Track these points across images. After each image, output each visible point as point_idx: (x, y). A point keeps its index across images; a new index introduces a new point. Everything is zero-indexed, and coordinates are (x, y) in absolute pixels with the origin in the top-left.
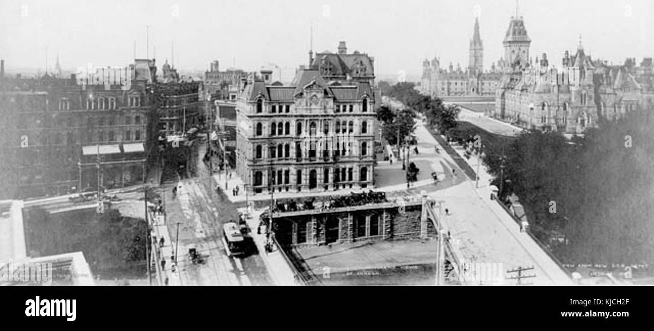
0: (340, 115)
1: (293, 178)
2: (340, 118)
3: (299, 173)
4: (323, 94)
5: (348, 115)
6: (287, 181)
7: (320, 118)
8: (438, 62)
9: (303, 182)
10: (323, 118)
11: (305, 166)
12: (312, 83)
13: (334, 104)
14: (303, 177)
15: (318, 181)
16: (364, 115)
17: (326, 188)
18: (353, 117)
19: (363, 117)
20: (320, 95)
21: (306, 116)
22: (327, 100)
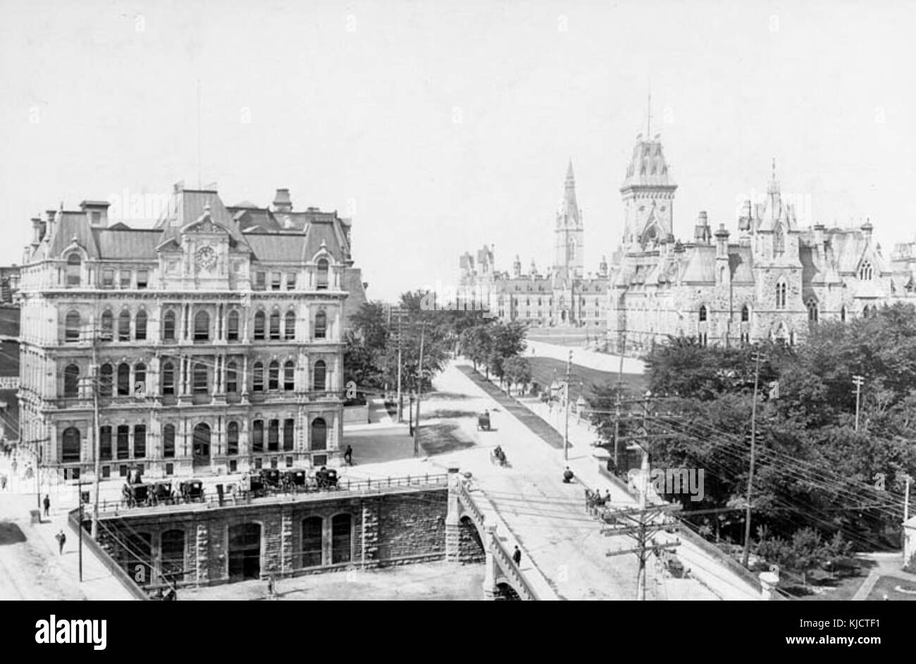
0: (267, 297)
1: (153, 445)
2: (264, 302)
3: (169, 433)
4: (227, 246)
5: (283, 297)
6: (140, 452)
7: (219, 302)
8: (490, 254)
9: (179, 451)
10: (225, 302)
11: (183, 414)
12: (200, 219)
13: (251, 270)
14: (178, 441)
15: (213, 450)
16: (321, 296)
17: (233, 465)
18: (296, 302)
19: (319, 301)
20: (221, 249)
21: (188, 296)
22: (237, 258)
